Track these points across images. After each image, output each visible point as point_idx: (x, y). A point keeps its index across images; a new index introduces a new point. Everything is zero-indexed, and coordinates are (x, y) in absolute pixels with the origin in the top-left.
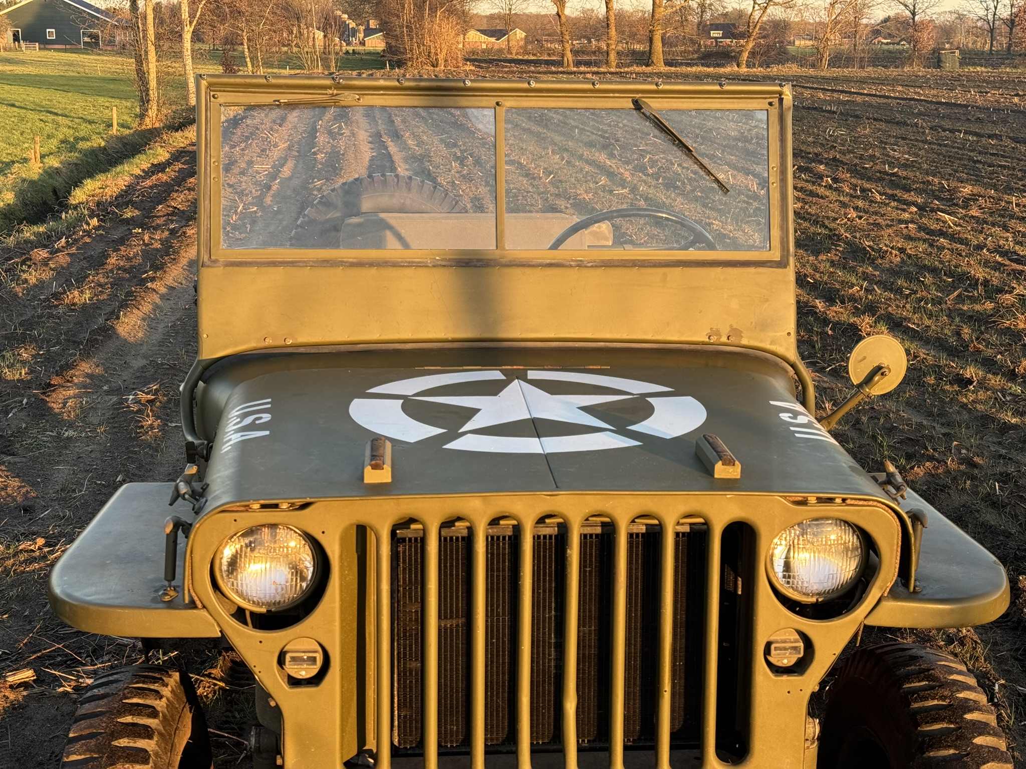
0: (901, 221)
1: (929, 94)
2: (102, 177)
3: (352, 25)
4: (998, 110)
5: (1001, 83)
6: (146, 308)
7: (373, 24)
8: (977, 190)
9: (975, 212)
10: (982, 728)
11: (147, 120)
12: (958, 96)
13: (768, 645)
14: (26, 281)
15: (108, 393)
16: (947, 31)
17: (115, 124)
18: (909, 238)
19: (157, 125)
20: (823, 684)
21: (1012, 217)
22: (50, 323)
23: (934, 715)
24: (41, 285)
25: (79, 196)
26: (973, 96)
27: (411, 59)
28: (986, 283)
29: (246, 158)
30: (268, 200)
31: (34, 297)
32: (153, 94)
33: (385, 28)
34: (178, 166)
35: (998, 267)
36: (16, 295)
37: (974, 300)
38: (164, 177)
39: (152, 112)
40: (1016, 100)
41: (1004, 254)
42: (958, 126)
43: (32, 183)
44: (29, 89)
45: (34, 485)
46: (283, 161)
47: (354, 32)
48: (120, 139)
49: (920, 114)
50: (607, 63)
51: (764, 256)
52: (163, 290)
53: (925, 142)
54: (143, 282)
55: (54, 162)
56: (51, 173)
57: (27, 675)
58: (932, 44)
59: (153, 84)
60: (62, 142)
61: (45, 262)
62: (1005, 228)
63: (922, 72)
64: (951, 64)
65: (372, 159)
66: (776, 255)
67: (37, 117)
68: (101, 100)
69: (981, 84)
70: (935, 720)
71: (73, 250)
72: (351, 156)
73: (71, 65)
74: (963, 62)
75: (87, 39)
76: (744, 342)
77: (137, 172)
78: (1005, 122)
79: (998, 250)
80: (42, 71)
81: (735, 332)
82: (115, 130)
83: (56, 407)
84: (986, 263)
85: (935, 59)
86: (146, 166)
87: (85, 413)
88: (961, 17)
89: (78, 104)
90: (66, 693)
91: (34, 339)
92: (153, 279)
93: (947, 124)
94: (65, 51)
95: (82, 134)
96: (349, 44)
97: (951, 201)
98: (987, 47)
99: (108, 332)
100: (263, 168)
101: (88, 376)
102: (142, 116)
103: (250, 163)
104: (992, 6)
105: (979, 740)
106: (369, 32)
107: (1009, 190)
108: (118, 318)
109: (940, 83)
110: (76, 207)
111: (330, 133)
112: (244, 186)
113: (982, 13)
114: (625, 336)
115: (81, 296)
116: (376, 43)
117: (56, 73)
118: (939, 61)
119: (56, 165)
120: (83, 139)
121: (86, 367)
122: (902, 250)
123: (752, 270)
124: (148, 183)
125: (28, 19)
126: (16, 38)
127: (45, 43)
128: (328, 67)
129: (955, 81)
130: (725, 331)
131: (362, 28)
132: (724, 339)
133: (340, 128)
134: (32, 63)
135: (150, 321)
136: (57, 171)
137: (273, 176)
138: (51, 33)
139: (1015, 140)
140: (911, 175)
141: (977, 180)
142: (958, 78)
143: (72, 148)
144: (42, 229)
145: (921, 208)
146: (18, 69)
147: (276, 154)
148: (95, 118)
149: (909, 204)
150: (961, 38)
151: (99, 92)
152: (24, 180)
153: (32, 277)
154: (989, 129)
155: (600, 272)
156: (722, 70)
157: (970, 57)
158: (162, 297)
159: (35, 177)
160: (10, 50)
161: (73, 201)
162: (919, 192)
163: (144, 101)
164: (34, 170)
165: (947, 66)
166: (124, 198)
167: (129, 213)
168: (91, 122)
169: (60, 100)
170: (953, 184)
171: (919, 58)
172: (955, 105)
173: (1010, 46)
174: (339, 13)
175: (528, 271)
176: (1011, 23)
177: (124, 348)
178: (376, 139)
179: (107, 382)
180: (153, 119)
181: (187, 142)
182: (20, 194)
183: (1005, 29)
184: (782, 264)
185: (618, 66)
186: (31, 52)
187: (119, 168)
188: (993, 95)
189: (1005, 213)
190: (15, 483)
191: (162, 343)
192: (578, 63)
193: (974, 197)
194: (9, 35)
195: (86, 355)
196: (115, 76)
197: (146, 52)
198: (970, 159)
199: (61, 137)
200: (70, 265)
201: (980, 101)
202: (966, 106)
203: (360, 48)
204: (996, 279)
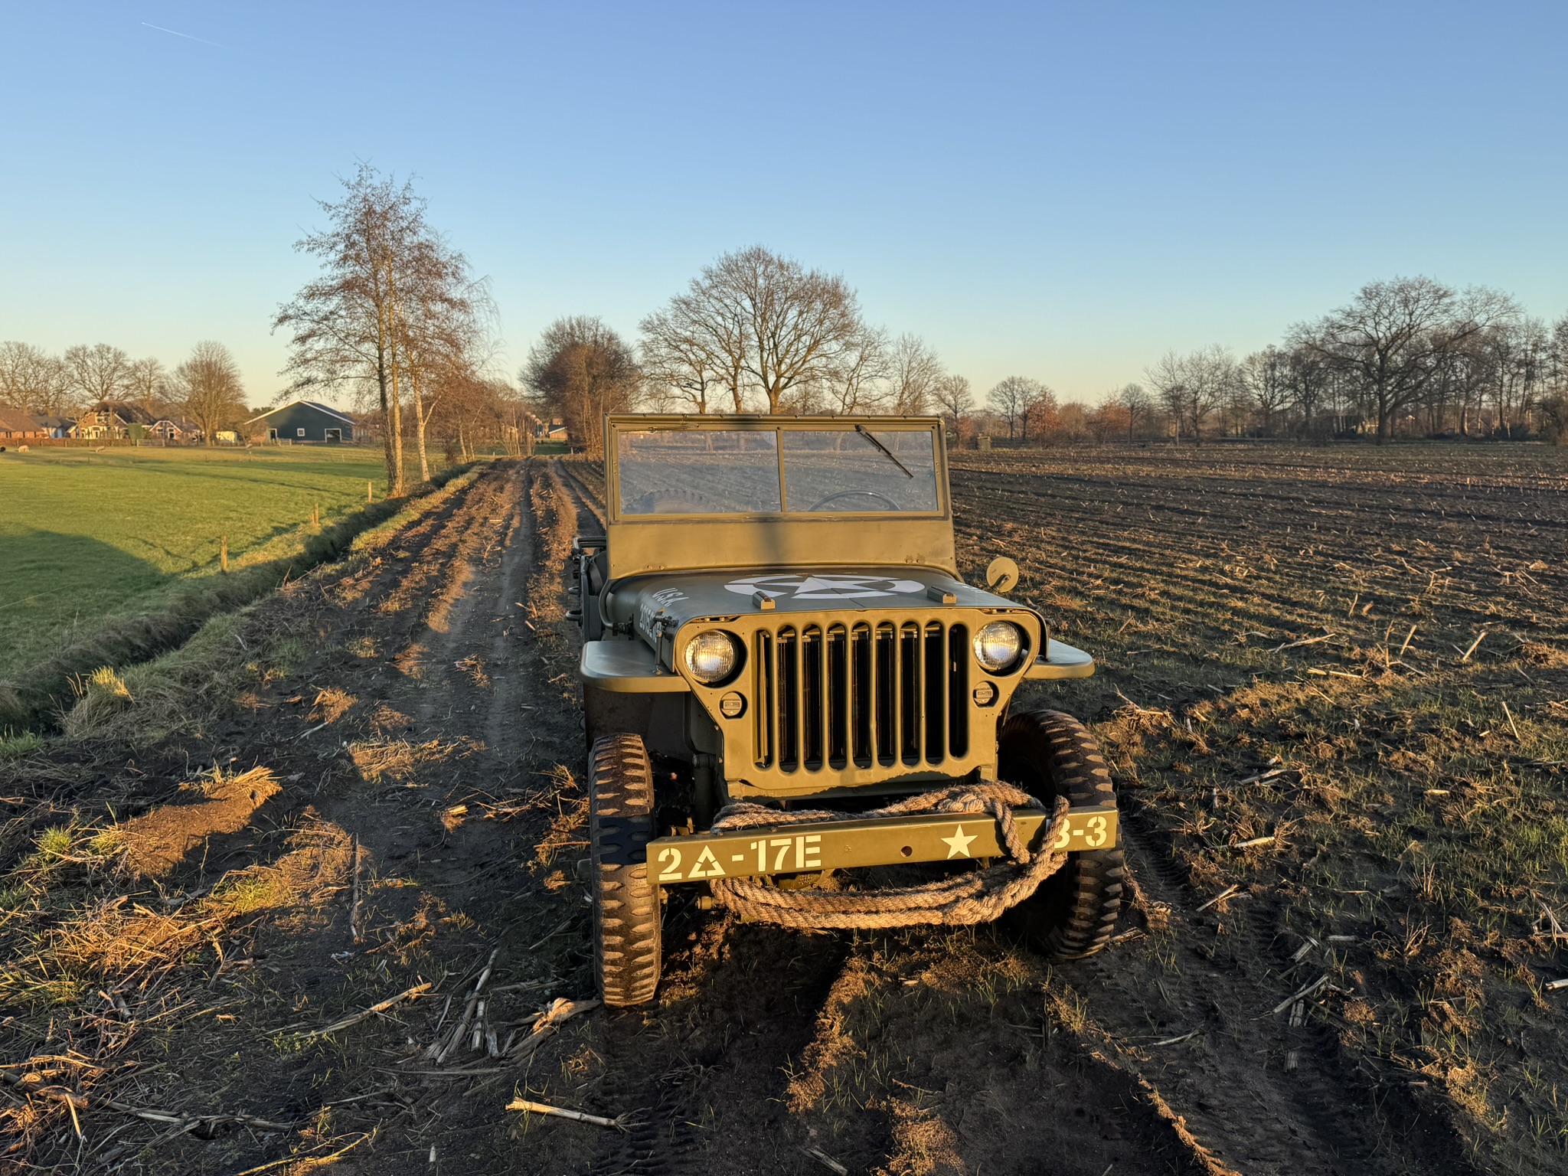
0: (968, 545)
1: (973, 466)
2: (372, 530)
3: (539, 422)
4: (1022, 476)
5: (1021, 459)
6: (443, 612)
7: (557, 421)
8: (1015, 526)
9: (1016, 539)
10: (1085, 740)
11: (395, 492)
12: (993, 467)
13: (975, 692)
14: (344, 599)
15: (438, 663)
16: (979, 425)
17: (370, 495)
18: (974, 554)
19: (402, 495)
20: (1003, 711)
21: (1042, 541)
22: (377, 623)
23: (1059, 735)
24: (356, 601)
25: (358, 543)
26: (1003, 467)
27: (590, 446)
28: (1032, 579)
29: (482, 515)
30: (508, 543)
31: (354, 610)
32: (399, 472)
33: (567, 423)
34: (430, 522)
35: (1037, 570)
36: (340, 608)
37: (1025, 590)
38: (421, 529)
39: (399, 486)
40: (1034, 469)
41: (1041, 563)
42: (996, 486)
43: (316, 537)
44: (292, 473)
45: (412, 715)
46: (511, 517)
47: (541, 428)
48: (374, 506)
49: (968, 479)
50: (738, 447)
51: (935, 513)
52: (451, 601)
53: (975, 496)
54: (435, 596)
55: (329, 523)
56: (328, 531)
57: (461, 809)
58: (969, 434)
59: (399, 464)
60: (329, 509)
61: (353, 587)
62: (1038, 548)
63: (965, 452)
64: (985, 447)
65: (578, 514)
66: (941, 513)
67: (304, 492)
68: (351, 479)
69: (1008, 459)
70: (1059, 737)
71: (370, 578)
72: (562, 511)
73: (319, 454)
74: (993, 445)
75: (329, 436)
76: (927, 563)
77: (399, 527)
78: (1028, 483)
79: (1036, 560)
80: (297, 460)
81: (921, 557)
82: (370, 500)
83: (406, 672)
84: (1030, 568)
85: (974, 443)
86: (404, 523)
87: (427, 675)
88: (989, 414)
89: (335, 482)
90: (489, 819)
91: (370, 632)
92: (442, 594)
93: (989, 485)
94: (313, 445)
95: (343, 503)
96: (537, 436)
97: (999, 533)
98: (1009, 435)
99: (424, 627)
100: (497, 521)
101: (419, 653)
102: (390, 489)
103: (486, 519)
104: (1011, 406)
105: (1083, 745)
106: (553, 427)
107: (1037, 525)
108: (427, 617)
109: (979, 459)
110: (357, 552)
111: (541, 497)
112: (486, 534)
113: (1003, 411)
114: (858, 561)
115: (393, 606)
116: (560, 435)
117: (308, 461)
118: (977, 444)
119: (331, 524)
120: (345, 507)
121: (416, 648)
122: (973, 562)
123: (928, 522)
124: (410, 534)
125: (282, 421)
126: (273, 435)
127: (296, 439)
128: (526, 453)
129: (988, 459)
130: (915, 557)
131: (547, 425)
132: (915, 562)
133: (549, 494)
134: (287, 454)
135: (451, 620)
136: (332, 529)
137: (507, 527)
138: (301, 432)
139: (1037, 494)
140: (969, 517)
141: (1015, 520)
142: (991, 456)
143: (339, 512)
144: (338, 567)
145: (980, 538)
146: (278, 459)
147: (504, 512)
148: (350, 491)
149: (971, 535)
150: (990, 429)
151: (348, 474)
152: (310, 536)
153: (349, 595)
154: (1017, 488)
155: (842, 524)
156: (823, 452)
157: (997, 442)
158: (451, 605)
159: (317, 533)
160: (268, 445)
161: (353, 548)
162: (978, 527)
163: (392, 477)
164: (316, 529)
165: (983, 448)
166: (395, 543)
167: (402, 554)
168: (349, 495)
169: (319, 480)
170: (999, 523)
171: (962, 442)
172: (992, 473)
173: (1025, 433)
174: (529, 413)
175: (800, 524)
176: (1025, 417)
177: (437, 637)
178: (578, 501)
179: (435, 657)
180: (399, 489)
181: (430, 506)
182: (307, 545)
183: (1020, 422)
184: (945, 518)
185: (746, 449)
186: (286, 446)
187: (385, 524)
188: (1017, 467)
189: (1036, 539)
190: (397, 714)
191: (464, 633)
192: (717, 448)
193: (1015, 530)
194: (268, 434)
195: (415, 641)
196: (356, 462)
197: (394, 441)
198: (1008, 507)
199: (328, 505)
200: (371, 588)
201: (1009, 470)
202: (1000, 474)
203: (546, 440)
204: (1038, 577)
